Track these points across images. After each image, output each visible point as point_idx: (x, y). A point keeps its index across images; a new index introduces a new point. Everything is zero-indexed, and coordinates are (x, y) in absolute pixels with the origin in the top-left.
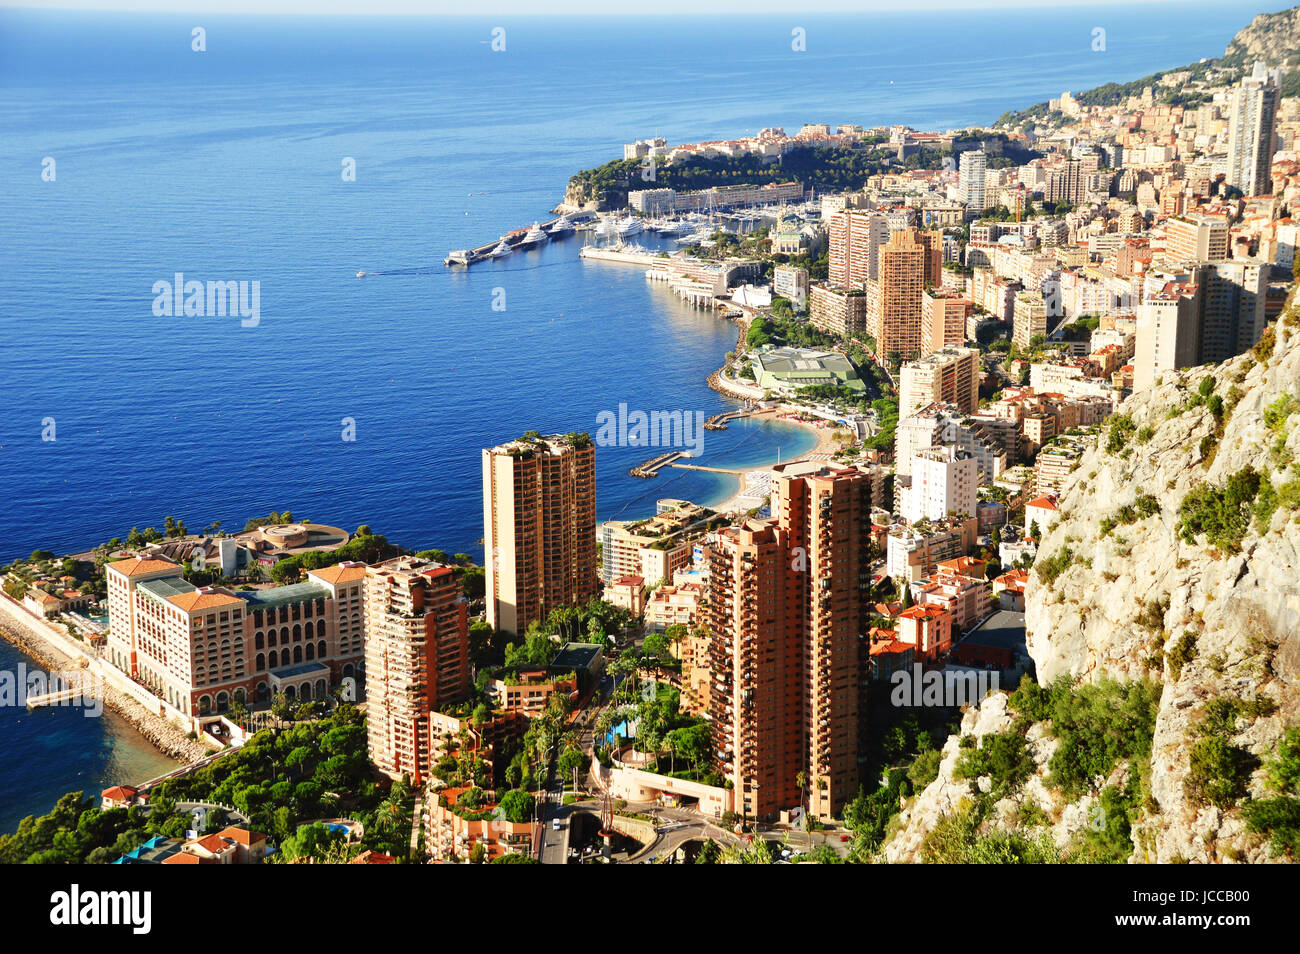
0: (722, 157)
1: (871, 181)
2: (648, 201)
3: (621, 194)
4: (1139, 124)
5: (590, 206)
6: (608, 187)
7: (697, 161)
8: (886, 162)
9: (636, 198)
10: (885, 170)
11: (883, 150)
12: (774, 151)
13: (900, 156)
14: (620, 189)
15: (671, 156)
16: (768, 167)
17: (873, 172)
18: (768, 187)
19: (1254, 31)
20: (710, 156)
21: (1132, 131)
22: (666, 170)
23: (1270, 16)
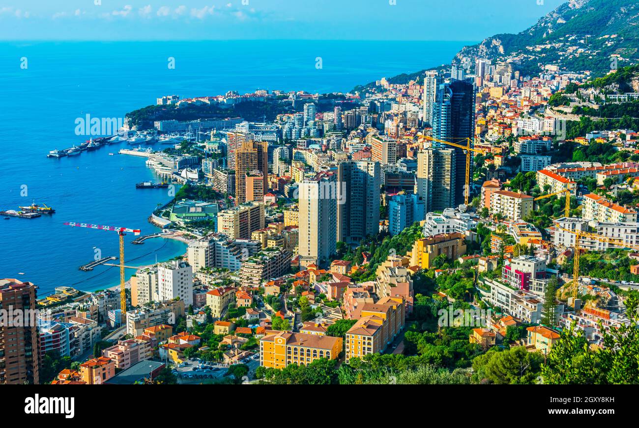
0: (205, 104)
1: (278, 117)
2: (164, 126)
3: (151, 122)
4: (406, 92)
5: (134, 128)
6: (144, 119)
7: (192, 106)
8: (287, 108)
9: (158, 124)
10: (286, 112)
11: (285, 102)
12: (231, 102)
13: (293, 105)
14: (151, 120)
15: (178, 104)
16: (227, 110)
17: (280, 113)
18: (226, 120)
19: (463, 53)
20: (198, 104)
21: (403, 96)
22: (175, 110)
23: (469, 47)
